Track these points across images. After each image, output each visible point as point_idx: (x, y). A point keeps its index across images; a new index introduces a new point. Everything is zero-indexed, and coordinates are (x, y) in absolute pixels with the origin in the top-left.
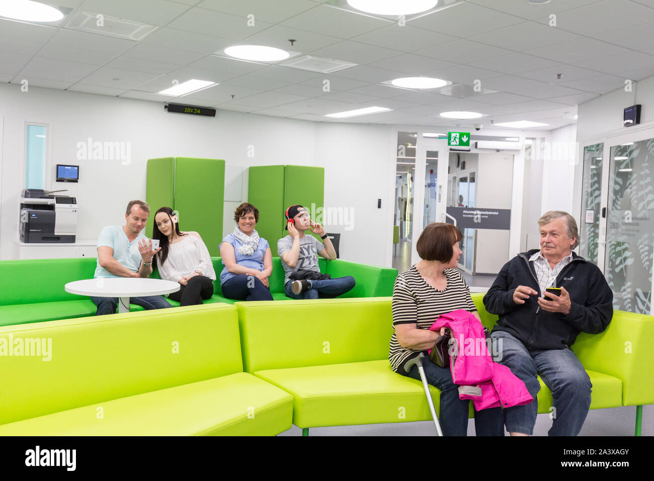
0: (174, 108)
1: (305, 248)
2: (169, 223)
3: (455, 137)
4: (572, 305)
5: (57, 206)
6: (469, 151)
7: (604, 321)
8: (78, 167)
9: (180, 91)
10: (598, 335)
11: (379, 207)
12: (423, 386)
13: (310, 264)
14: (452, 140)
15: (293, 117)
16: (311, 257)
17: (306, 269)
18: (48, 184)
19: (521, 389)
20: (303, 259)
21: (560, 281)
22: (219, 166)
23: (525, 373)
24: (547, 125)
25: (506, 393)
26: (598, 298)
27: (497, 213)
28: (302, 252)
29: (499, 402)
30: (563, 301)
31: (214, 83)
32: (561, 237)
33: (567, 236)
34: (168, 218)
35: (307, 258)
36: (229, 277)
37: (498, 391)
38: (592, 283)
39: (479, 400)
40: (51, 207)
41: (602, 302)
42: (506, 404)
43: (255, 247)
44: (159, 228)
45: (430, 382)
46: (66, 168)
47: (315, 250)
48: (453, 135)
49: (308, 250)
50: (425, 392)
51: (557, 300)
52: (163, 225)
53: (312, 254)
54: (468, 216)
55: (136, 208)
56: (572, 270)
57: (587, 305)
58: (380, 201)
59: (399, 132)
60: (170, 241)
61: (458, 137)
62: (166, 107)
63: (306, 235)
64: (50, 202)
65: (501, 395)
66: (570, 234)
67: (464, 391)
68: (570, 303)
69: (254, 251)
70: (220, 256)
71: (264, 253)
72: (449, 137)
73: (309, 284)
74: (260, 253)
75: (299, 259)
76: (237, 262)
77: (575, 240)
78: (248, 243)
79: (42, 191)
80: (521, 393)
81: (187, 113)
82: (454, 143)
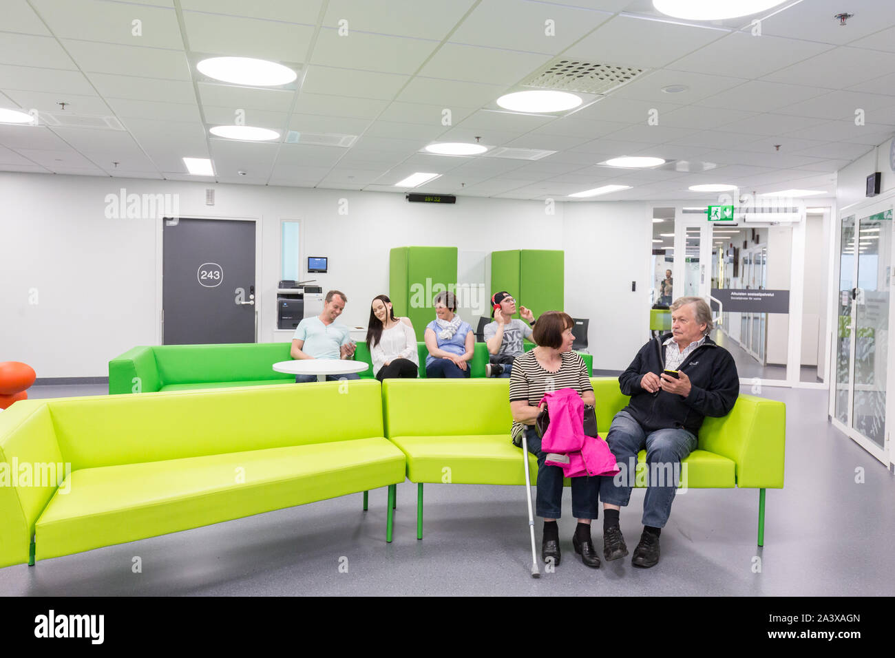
0: (415, 198)
1: (510, 334)
2: (384, 309)
3: (716, 212)
4: (692, 389)
5: (306, 295)
6: (737, 225)
7: (725, 405)
8: (327, 258)
9: (417, 181)
10: (722, 419)
11: (634, 289)
12: (523, 454)
13: (513, 349)
14: (713, 214)
15: (539, 199)
16: (515, 342)
17: (508, 354)
18: (300, 275)
19: (608, 460)
20: (506, 345)
21: (684, 367)
22: (453, 253)
23: (623, 448)
24: (826, 192)
25: (593, 463)
26: (721, 383)
27: (773, 295)
28: (505, 338)
29: (585, 471)
30: (680, 384)
31: (437, 175)
32: (689, 323)
33: (695, 322)
34: (383, 304)
35: (510, 343)
36: (432, 360)
37: (585, 461)
38: (716, 367)
39: (568, 467)
40: (301, 297)
41: (725, 386)
42: (591, 473)
43: (454, 331)
44: (375, 313)
45: (530, 450)
46: (316, 259)
47: (519, 335)
48: (714, 209)
49: (512, 336)
50: (524, 460)
51: (674, 382)
52: (378, 311)
53: (516, 340)
54: (737, 298)
55: (335, 297)
56: (699, 355)
57: (709, 389)
58: (634, 284)
59: (654, 209)
60: (384, 326)
61: (719, 210)
62: (407, 197)
63: (512, 320)
64: (300, 291)
65: (587, 465)
66: (699, 320)
67: (551, 458)
68: (690, 387)
69: (453, 335)
70: (424, 341)
71: (465, 337)
72: (709, 212)
73: (502, 368)
74: (460, 337)
75: (502, 345)
76: (439, 347)
77: (705, 327)
78: (447, 328)
79: (293, 282)
80: (607, 464)
81: (427, 202)
82: (715, 218)
